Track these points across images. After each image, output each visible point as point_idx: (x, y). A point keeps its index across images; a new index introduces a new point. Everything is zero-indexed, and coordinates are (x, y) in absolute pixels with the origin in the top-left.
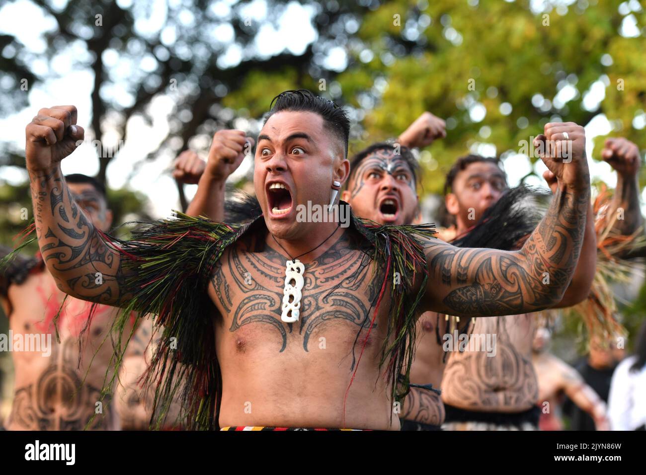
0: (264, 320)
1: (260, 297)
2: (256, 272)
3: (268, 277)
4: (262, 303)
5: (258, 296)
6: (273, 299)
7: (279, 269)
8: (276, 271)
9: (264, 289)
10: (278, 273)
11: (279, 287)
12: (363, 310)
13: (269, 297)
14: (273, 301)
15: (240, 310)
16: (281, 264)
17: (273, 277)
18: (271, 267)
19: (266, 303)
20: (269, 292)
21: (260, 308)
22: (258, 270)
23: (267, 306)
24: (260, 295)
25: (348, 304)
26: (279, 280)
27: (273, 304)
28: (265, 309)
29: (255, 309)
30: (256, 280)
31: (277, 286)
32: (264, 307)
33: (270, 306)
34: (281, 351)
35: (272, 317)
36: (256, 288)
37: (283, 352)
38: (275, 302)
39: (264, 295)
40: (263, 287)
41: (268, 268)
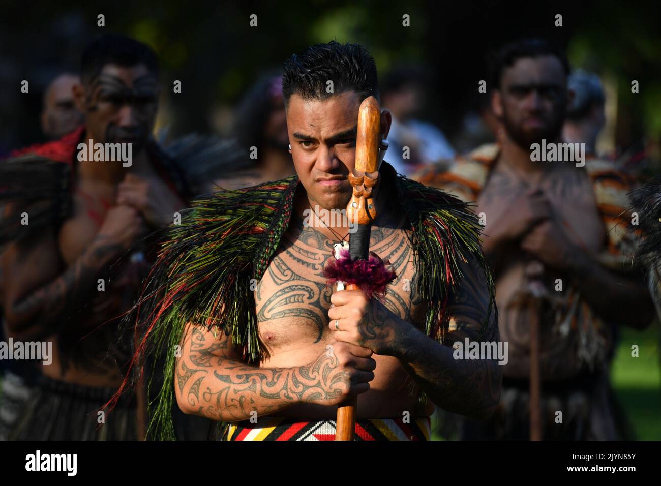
3: (306, 265)
6: (312, 290)
10: (315, 259)
14: (312, 292)
15: (270, 304)
16: (318, 247)
21: (297, 300)
22: (295, 258)
27: (312, 295)
29: (291, 303)
34: (316, 342)
35: (311, 311)
41: (304, 254)
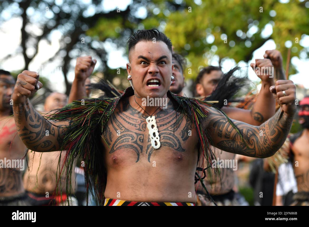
0: (128, 147)
1: (127, 135)
2: (126, 123)
3: (132, 125)
4: (128, 139)
5: (126, 135)
6: (133, 136)
7: (137, 120)
8: (135, 121)
9: (129, 131)
10: (136, 122)
11: (137, 129)
12: (178, 142)
13: (131, 135)
14: (133, 137)
15: (116, 143)
16: (138, 117)
17: (134, 124)
18: (133, 119)
19: (130, 138)
20: (132, 133)
21: (126, 141)
22: (127, 122)
23: (130, 140)
24: (127, 134)
25: (170, 139)
26: (137, 126)
27: (133, 138)
28: (129, 142)
29: (124, 142)
30: (125, 127)
31: (136, 129)
32: (129, 141)
33: (131, 140)
34: (137, 162)
35: (133, 146)
36: (125, 131)
37: (138, 162)
38: (134, 138)
39: (129, 134)
40: (129, 130)
41: (132, 120)
